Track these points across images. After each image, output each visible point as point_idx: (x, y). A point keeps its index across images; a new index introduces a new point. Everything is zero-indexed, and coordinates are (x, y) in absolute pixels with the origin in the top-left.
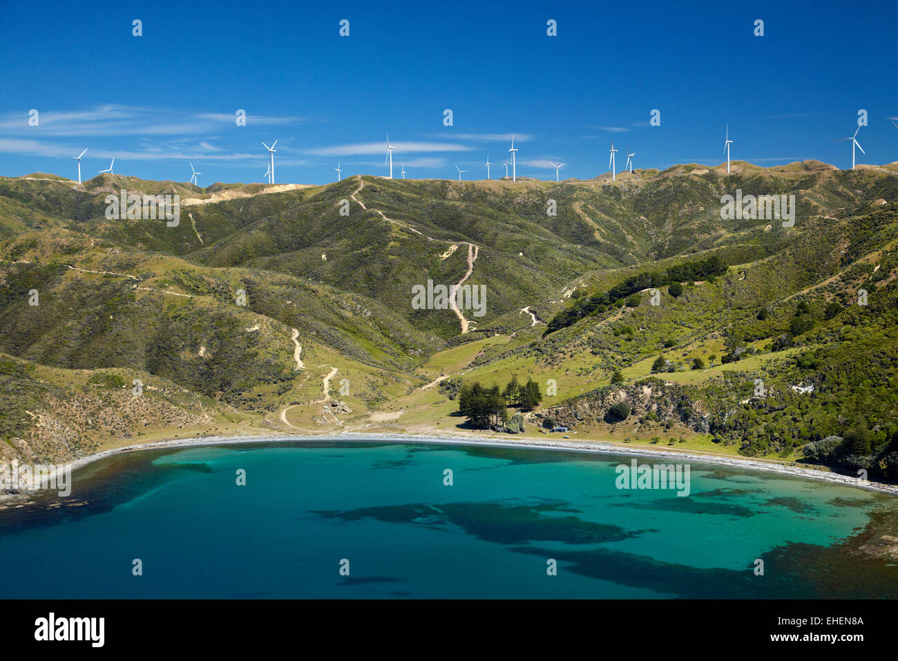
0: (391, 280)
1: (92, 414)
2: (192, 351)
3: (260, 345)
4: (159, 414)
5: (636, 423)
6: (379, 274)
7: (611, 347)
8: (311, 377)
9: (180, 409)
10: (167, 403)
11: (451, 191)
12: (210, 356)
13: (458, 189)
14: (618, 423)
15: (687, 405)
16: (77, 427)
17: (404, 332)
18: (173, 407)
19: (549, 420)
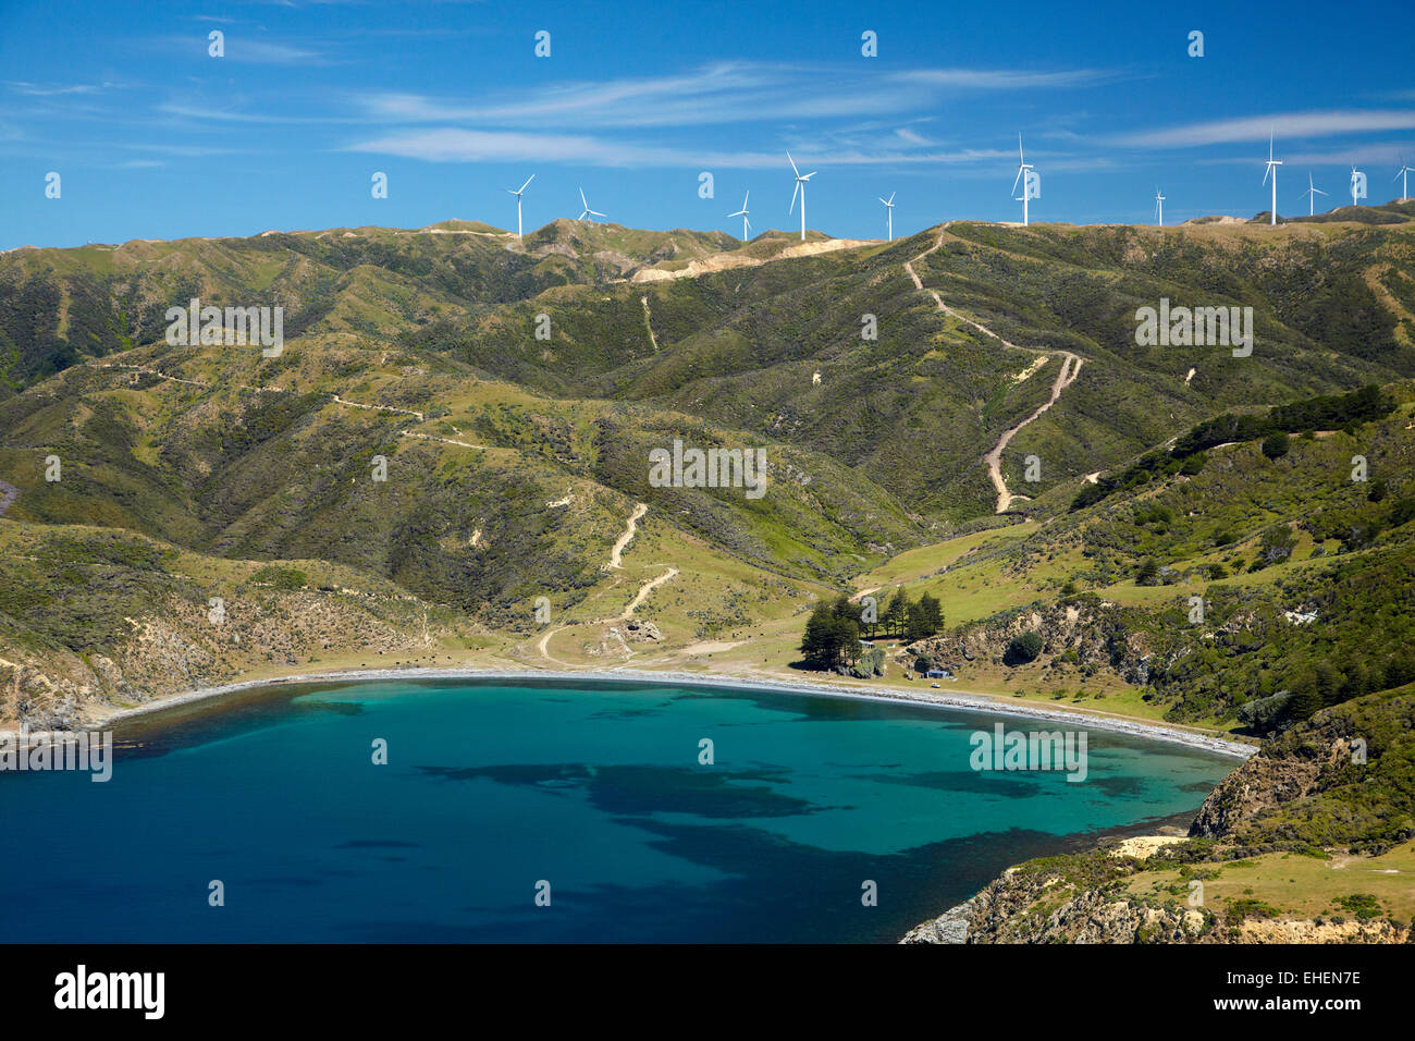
0: (905, 420)
1: (244, 628)
2: (460, 538)
3: (563, 530)
4: (350, 631)
5: (1045, 667)
6: (888, 411)
7: (1121, 543)
8: (621, 583)
9: (384, 625)
10: (366, 615)
11: (1133, 247)
12: (487, 545)
13: (1148, 243)
14: (1021, 667)
15: (1121, 639)
16: (214, 646)
17: (865, 512)
18: (375, 622)
19: (923, 659)
